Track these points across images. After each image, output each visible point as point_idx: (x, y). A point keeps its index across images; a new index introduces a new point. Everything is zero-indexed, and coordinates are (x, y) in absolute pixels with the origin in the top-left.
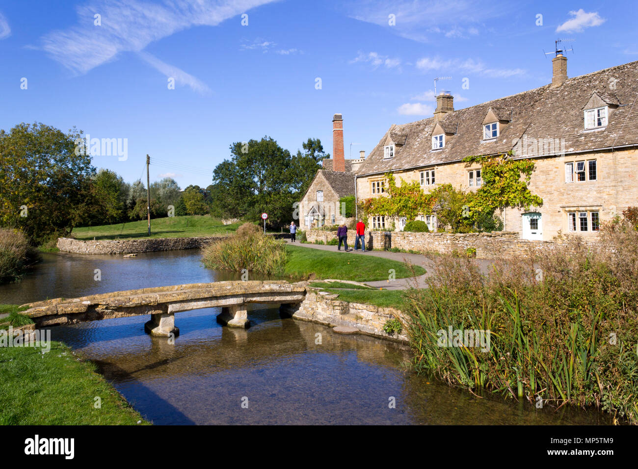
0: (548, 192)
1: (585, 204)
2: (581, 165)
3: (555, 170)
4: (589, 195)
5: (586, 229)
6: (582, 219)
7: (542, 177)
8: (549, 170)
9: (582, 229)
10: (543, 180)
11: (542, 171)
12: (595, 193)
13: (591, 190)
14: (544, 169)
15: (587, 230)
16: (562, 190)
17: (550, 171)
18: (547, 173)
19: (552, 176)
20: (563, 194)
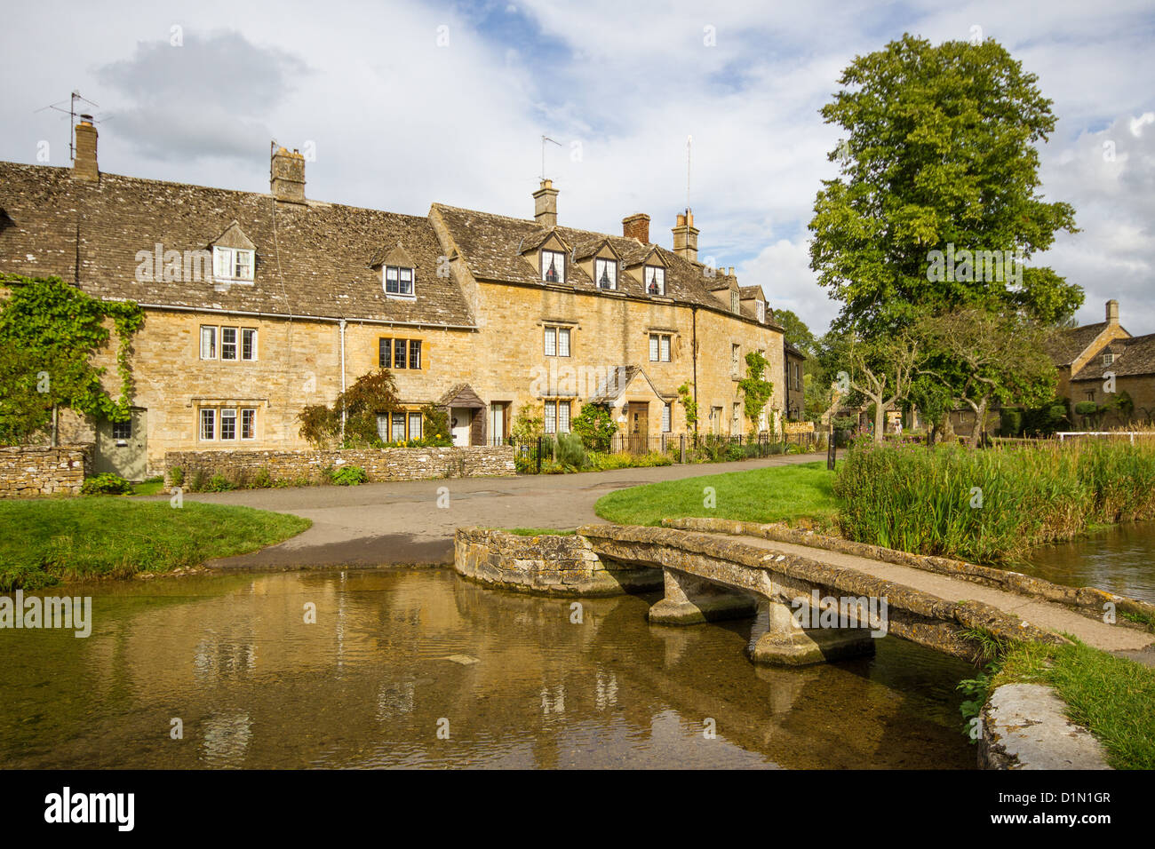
0: (164, 371)
1: (235, 395)
2: (229, 335)
3: (182, 335)
4: (243, 383)
5: (232, 436)
6: (225, 420)
7: (154, 345)
8: (170, 333)
9: (225, 436)
10: (155, 350)
11: (154, 333)
12: (254, 379)
13: (248, 375)
14: (160, 330)
15: (233, 438)
16: (193, 369)
17: (172, 335)
18: (166, 337)
19: (175, 344)
20: (196, 378)
